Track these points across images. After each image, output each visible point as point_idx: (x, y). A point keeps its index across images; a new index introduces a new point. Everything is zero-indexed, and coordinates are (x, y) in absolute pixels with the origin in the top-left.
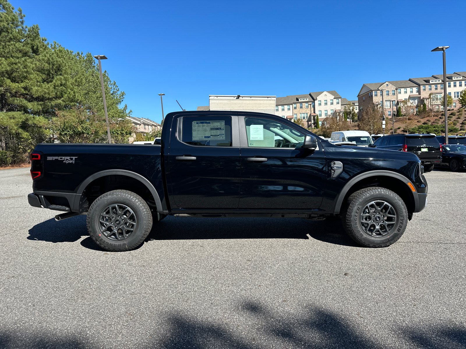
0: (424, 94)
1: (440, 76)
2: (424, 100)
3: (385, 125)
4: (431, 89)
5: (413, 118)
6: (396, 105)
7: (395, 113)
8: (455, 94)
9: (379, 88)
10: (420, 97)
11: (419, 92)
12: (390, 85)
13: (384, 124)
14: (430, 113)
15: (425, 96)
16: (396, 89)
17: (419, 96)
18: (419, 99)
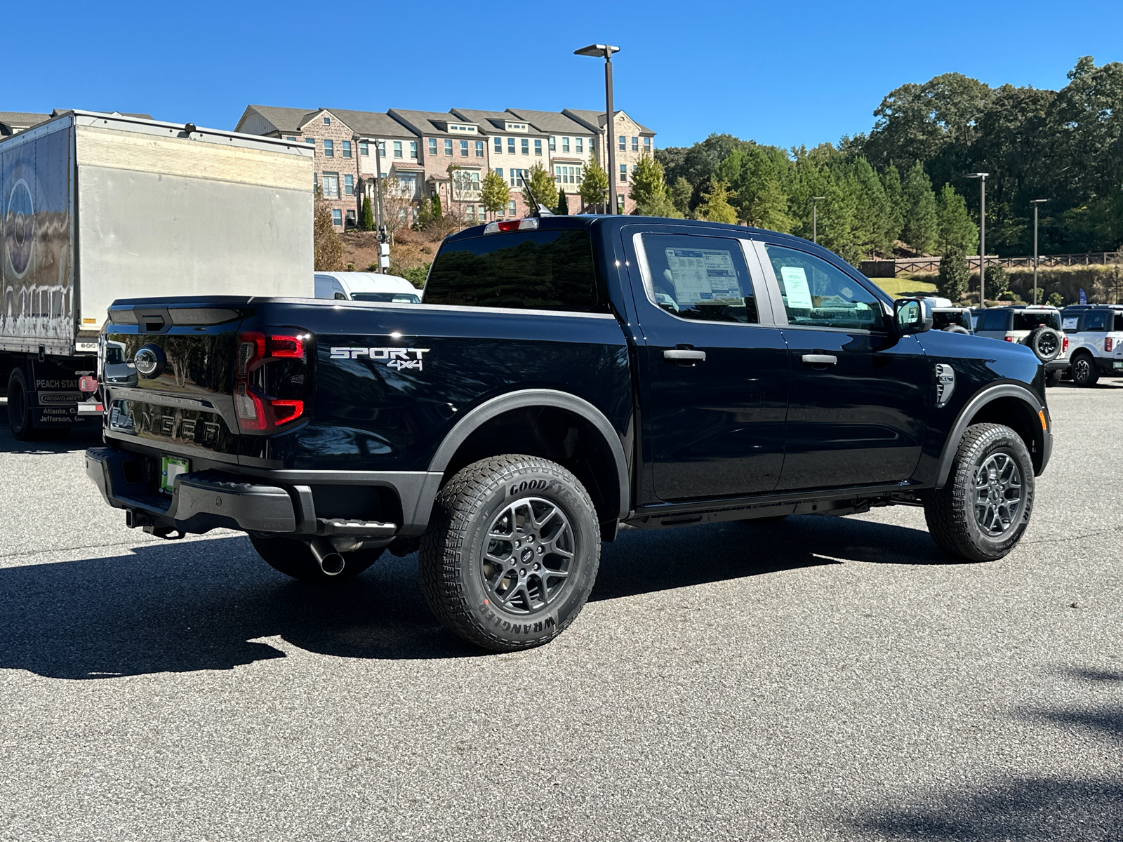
0: (435, 167)
1: (471, 113)
2: (434, 184)
3: (387, 258)
4: (450, 152)
5: (409, 239)
6: (355, 191)
7: (354, 216)
8: (512, 175)
9: (302, 128)
10: (423, 174)
11: (419, 156)
12: (336, 122)
13: (385, 256)
14: (454, 225)
15: (438, 172)
16: (355, 139)
17: (420, 168)
18: (420, 179)
